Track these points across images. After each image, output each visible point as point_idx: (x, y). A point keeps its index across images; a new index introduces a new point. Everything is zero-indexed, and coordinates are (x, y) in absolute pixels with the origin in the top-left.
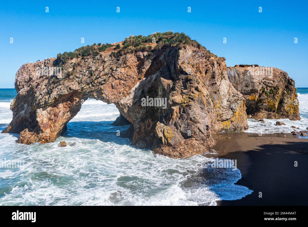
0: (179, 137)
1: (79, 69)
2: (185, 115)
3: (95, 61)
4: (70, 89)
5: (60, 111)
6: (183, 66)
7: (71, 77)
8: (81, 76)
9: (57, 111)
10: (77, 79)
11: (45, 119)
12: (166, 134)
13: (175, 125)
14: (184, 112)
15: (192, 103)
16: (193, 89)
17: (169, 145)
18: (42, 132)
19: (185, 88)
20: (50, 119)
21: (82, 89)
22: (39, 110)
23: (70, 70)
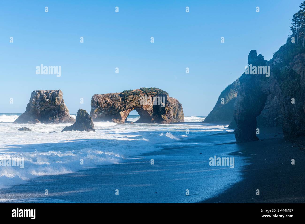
0: (167, 118)
1: (134, 99)
2: (169, 113)
3: (139, 97)
4: (133, 105)
5: (127, 113)
6: (168, 100)
7: (132, 102)
8: (135, 101)
9: (127, 112)
10: (134, 102)
11: (123, 115)
12: (164, 118)
13: (166, 115)
14: (168, 112)
15: (170, 110)
16: (170, 106)
17: (165, 121)
18: (122, 119)
19: (169, 106)
20: (124, 115)
21: (137, 105)
22: (120, 112)
23: (131, 99)
